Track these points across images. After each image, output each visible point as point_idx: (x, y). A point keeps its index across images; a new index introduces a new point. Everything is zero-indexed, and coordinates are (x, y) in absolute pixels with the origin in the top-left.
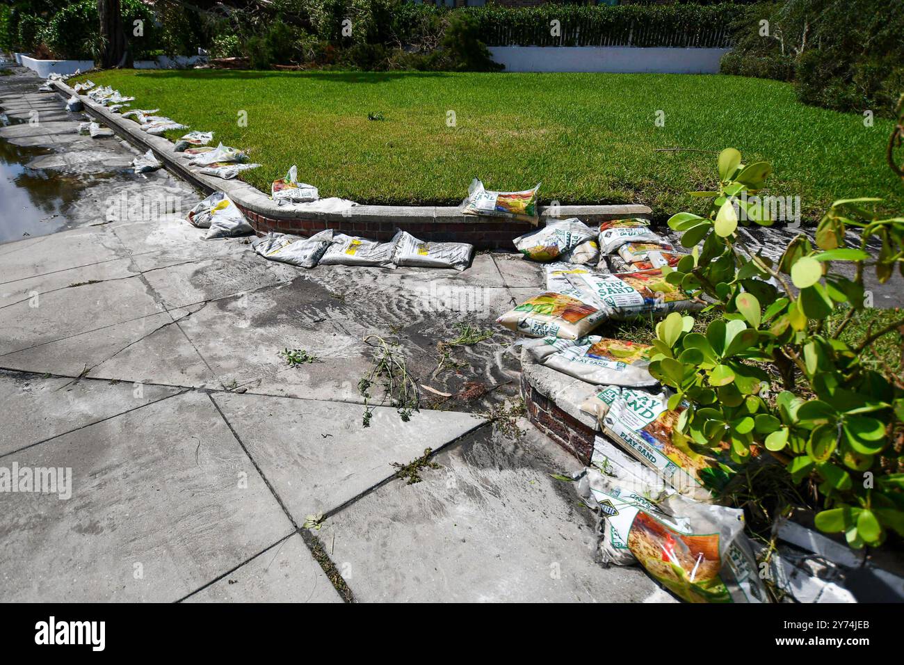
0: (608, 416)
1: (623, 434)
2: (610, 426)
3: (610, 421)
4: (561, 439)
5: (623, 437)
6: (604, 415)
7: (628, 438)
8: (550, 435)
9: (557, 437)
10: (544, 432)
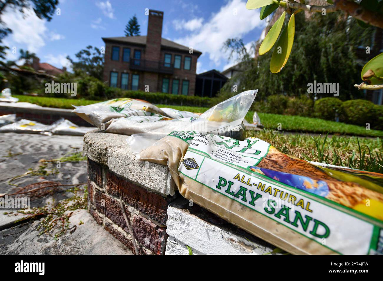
0: (188, 155)
1: (222, 182)
2: (192, 173)
3: (192, 165)
4: (120, 229)
5: (223, 190)
6: (180, 155)
7: (235, 188)
8: (108, 228)
9: (115, 227)
10: (101, 224)
